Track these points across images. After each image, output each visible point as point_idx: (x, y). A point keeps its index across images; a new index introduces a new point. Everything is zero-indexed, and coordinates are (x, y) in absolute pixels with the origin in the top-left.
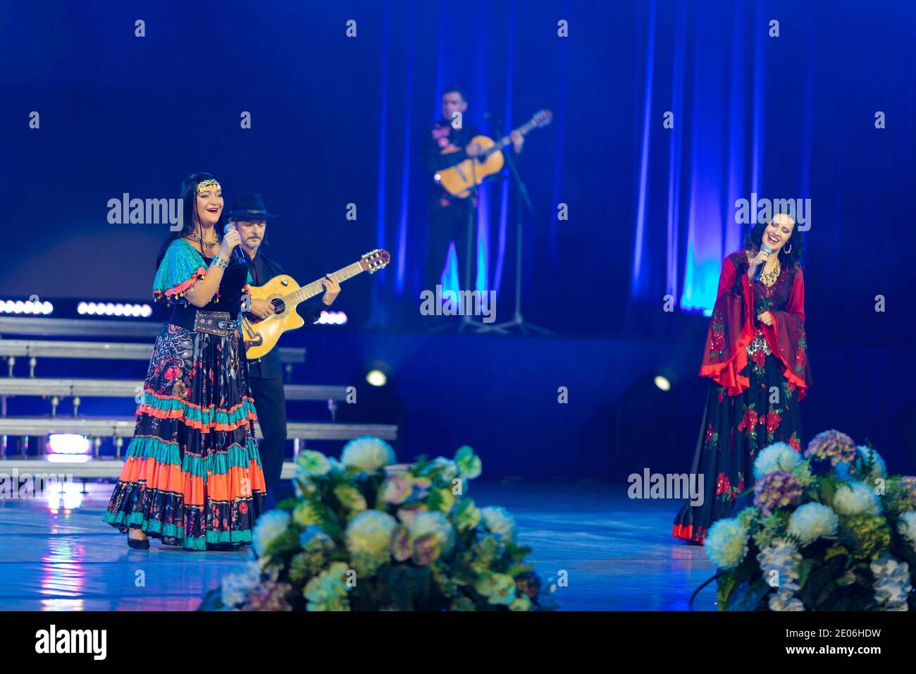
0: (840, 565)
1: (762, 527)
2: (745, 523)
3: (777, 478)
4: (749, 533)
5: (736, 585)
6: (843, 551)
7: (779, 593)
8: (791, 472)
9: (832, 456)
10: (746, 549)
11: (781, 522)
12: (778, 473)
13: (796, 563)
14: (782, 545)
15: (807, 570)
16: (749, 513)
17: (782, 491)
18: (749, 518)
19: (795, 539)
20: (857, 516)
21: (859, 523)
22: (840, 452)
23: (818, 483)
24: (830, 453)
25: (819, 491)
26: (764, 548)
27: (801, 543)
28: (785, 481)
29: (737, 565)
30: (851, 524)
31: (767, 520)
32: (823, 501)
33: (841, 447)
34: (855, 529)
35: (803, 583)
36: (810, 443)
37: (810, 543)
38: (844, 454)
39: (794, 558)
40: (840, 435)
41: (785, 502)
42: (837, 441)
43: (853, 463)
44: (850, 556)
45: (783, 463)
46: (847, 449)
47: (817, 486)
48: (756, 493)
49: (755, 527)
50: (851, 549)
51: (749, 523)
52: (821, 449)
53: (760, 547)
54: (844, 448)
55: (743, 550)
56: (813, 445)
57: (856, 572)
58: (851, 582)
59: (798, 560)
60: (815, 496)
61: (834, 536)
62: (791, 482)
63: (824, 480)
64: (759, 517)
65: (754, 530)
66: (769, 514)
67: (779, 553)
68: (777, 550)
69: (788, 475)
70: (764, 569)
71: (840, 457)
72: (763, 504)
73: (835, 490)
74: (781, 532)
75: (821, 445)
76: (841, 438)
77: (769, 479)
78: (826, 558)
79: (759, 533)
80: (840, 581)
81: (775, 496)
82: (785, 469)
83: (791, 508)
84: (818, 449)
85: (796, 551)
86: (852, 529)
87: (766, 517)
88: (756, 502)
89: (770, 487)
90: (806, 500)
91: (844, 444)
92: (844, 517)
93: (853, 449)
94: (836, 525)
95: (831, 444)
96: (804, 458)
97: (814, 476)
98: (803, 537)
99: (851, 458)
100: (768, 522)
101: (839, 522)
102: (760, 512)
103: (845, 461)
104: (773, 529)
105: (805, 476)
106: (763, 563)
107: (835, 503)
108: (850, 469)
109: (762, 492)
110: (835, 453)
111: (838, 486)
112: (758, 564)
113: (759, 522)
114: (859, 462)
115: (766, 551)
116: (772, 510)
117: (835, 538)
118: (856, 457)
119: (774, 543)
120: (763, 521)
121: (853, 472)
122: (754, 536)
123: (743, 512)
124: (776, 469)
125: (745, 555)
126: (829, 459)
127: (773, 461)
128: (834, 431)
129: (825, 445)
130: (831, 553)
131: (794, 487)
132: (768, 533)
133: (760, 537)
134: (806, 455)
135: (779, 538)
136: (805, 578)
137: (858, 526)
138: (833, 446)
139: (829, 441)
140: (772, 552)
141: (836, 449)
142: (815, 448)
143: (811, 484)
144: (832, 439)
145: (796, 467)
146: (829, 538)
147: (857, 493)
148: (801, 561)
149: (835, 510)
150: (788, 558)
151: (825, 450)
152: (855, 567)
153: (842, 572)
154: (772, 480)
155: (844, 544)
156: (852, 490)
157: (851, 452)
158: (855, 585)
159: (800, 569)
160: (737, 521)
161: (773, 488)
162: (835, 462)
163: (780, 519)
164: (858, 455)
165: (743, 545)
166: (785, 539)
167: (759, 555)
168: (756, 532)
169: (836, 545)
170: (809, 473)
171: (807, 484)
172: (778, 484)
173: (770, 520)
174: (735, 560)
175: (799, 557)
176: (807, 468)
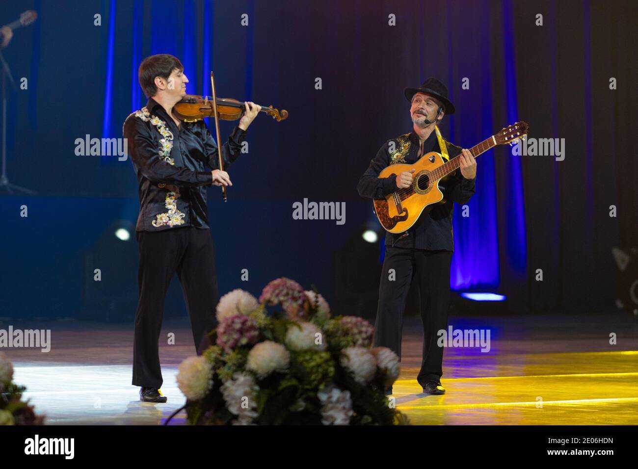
0: (292, 394)
1: (224, 363)
2: (210, 360)
3: (237, 320)
4: (214, 368)
5: (203, 414)
6: (294, 382)
7: (240, 419)
8: (248, 315)
9: (284, 301)
10: (211, 382)
11: (241, 359)
12: (238, 317)
13: (255, 394)
14: (242, 378)
15: (264, 399)
16: (213, 351)
17: (241, 331)
18: (213, 355)
19: (253, 373)
20: (306, 352)
21: (308, 357)
22: (290, 296)
23: (272, 324)
24: (282, 298)
25: (273, 331)
26: (227, 381)
27: (258, 375)
28: (244, 323)
29: (203, 396)
30: (300, 359)
31: (228, 357)
32: (276, 340)
33: (291, 292)
34: (304, 363)
35: (260, 410)
36: (265, 290)
37: (265, 376)
38: (295, 299)
39: (252, 389)
40: (291, 283)
41: (244, 341)
42: (288, 288)
43: (302, 306)
44: (300, 386)
45: (242, 308)
46: (296, 294)
47: (271, 326)
48: (219, 335)
49: (219, 363)
50: (301, 380)
51: (212, 359)
52: (274, 295)
53: (223, 380)
54: (293, 293)
55: (208, 384)
56: (267, 292)
57: (306, 400)
58: (301, 409)
59: (256, 391)
60: (269, 335)
61: (286, 369)
62: (249, 323)
63: (276, 322)
64: (221, 355)
65: (218, 365)
66: (230, 352)
67: (239, 385)
68: (238, 382)
69: (246, 317)
70: (227, 399)
71: (290, 301)
72: (226, 343)
73: (286, 330)
74: (241, 367)
75: (273, 292)
76: (291, 285)
77: (229, 322)
78: (280, 388)
79: (222, 368)
80: (292, 408)
81: (235, 336)
82: (243, 312)
83: (250, 346)
84: (272, 295)
85: (253, 383)
86: (301, 363)
87: (228, 354)
88: (219, 342)
89: (231, 328)
90: (262, 339)
91: (293, 290)
92: (294, 354)
93: (301, 294)
94: (288, 360)
95: (282, 290)
96: (259, 303)
97: (269, 318)
98: (260, 371)
99: (300, 302)
100: (229, 359)
101: (291, 358)
102: (223, 350)
103: (295, 305)
104: (234, 364)
105: (261, 319)
106: (226, 394)
107: (287, 341)
108: (299, 311)
109: (225, 333)
110: (285, 298)
111: (288, 326)
112: (221, 395)
113: (222, 358)
114: (306, 305)
115: (228, 384)
116: (233, 348)
117: (287, 371)
118: (304, 301)
119: (235, 376)
120: (226, 358)
121: (301, 314)
122: (218, 371)
123: (208, 351)
124: (236, 313)
125: (210, 387)
126: (280, 303)
127: (233, 306)
128: (284, 279)
129: (277, 291)
130: (284, 384)
131: (252, 328)
132: (229, 368)
133: (223, 372)
134: (261, 300)
135: (239, 372)
136: (262, 406)
137: (307, 361)
138: (285, 292)
139: (281, 288)
140: (233, 385)
141: (287, 294)
142: (268, 293)
143: (266, 325)
144: (283, 286)
145: (253, 311)
146: (283, 371)
147: (305, 332)
148: (258, 392)
149: (287, 347)
150: (247, 389)
151: (277, 295)
152: (304, 396)
153: (293, 400)
154: (233, 322)
155: (295, 376)
156: (300, 328)
157: (300, 297)
158: (305, 412)
159: (257, 399)
160: (202, 358)
161: (233, 329)
162: (286, 306)
163: (239, 356)
164: (306, 299)
165: (209, 379)
166: (244, 373)
167: (222, 387)
168: (219, 368)
169: (288, 377)
170: (263, 316)
171: (263, 326)
172: (238, 326)
173: (231, 357)
174: (202, 392)
175: (257, 388)
176: (261, 311)
